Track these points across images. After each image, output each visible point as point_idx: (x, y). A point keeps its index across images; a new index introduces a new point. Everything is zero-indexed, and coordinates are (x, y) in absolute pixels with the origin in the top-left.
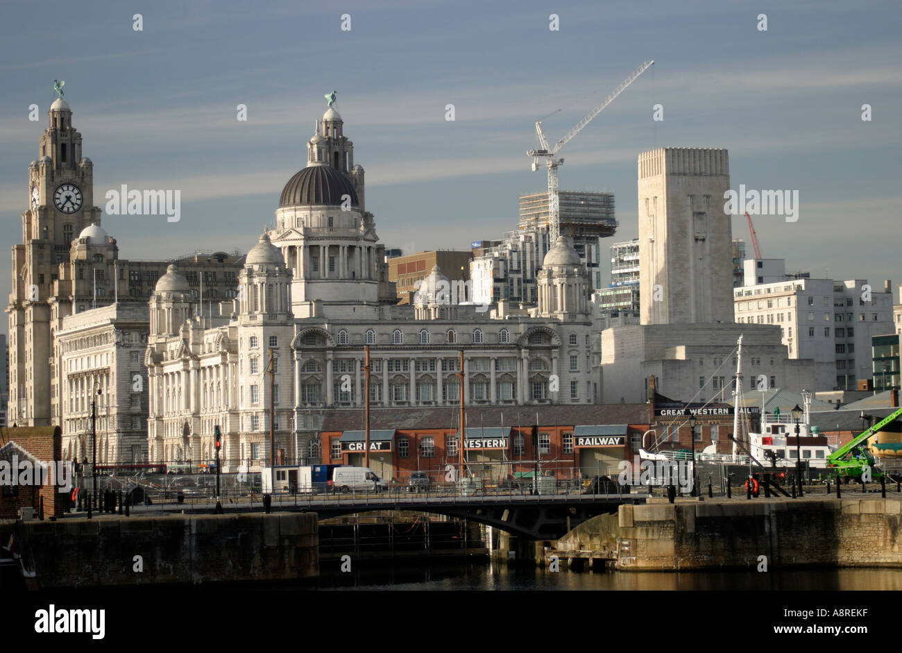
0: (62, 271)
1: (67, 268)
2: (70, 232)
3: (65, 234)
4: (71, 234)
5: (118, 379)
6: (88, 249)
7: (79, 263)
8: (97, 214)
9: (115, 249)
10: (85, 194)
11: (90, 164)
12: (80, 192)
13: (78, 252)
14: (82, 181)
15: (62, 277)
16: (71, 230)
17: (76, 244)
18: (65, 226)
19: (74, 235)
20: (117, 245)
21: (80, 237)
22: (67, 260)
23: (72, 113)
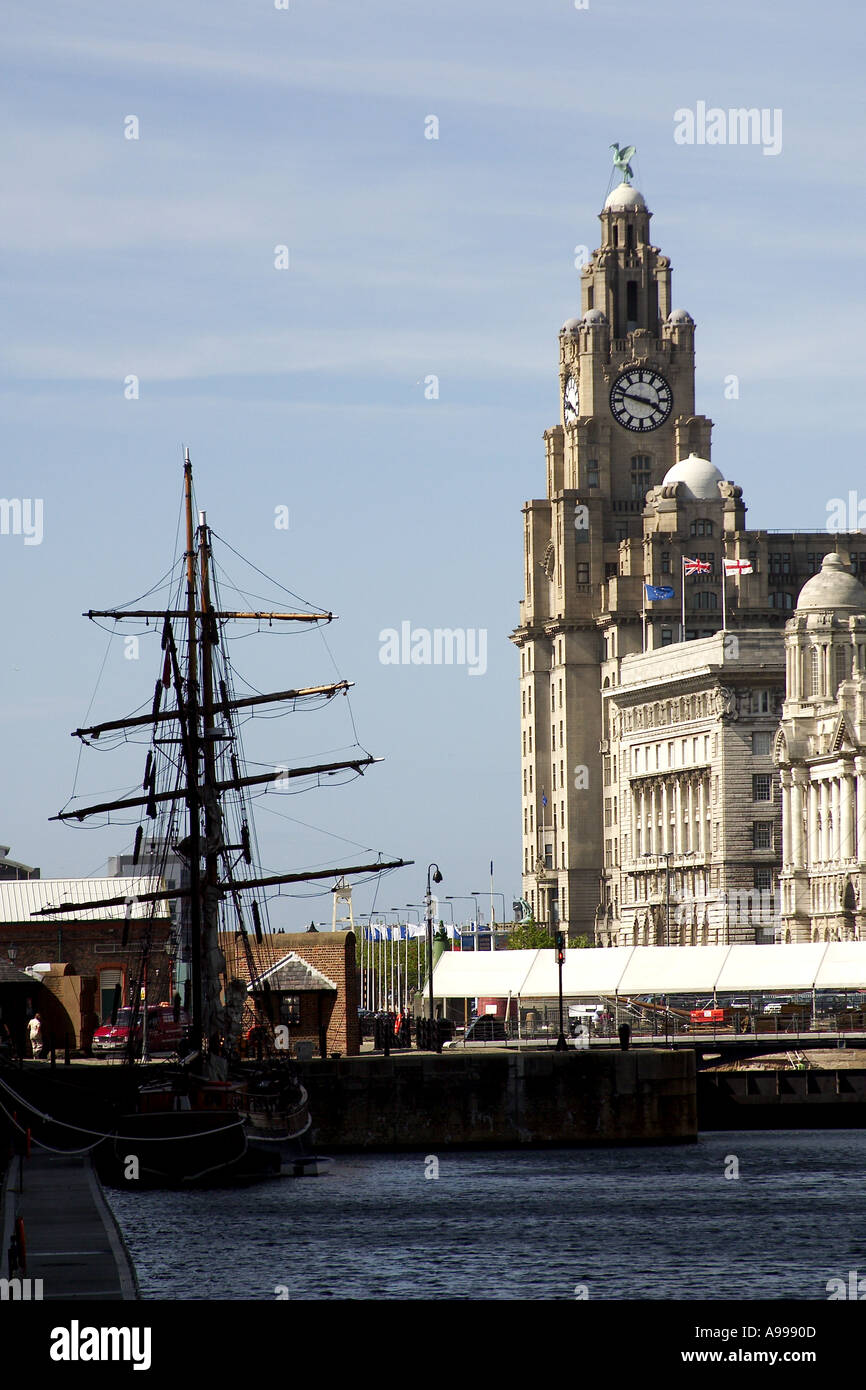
0: (625, 557)
1: (637, 551)
2: (649, 470)
3: (634, 476)
4: (648, 475)
5: (727, 790)
6: (681, 508)
7: (660, 538)
8: (703, 431)
9: (740, 509)
10: (677, 389)
11: (687, 327)
12: (667, 385)
13: (660, 519)
14: (672, 362)
15: (626, 570)
16: (647, 467)
17: (655, 496)
18: (634, 459)
19: (653, 476)
20: (744, 498)
21: (665, 484)
22: (635, 532)
23: (651, 214)
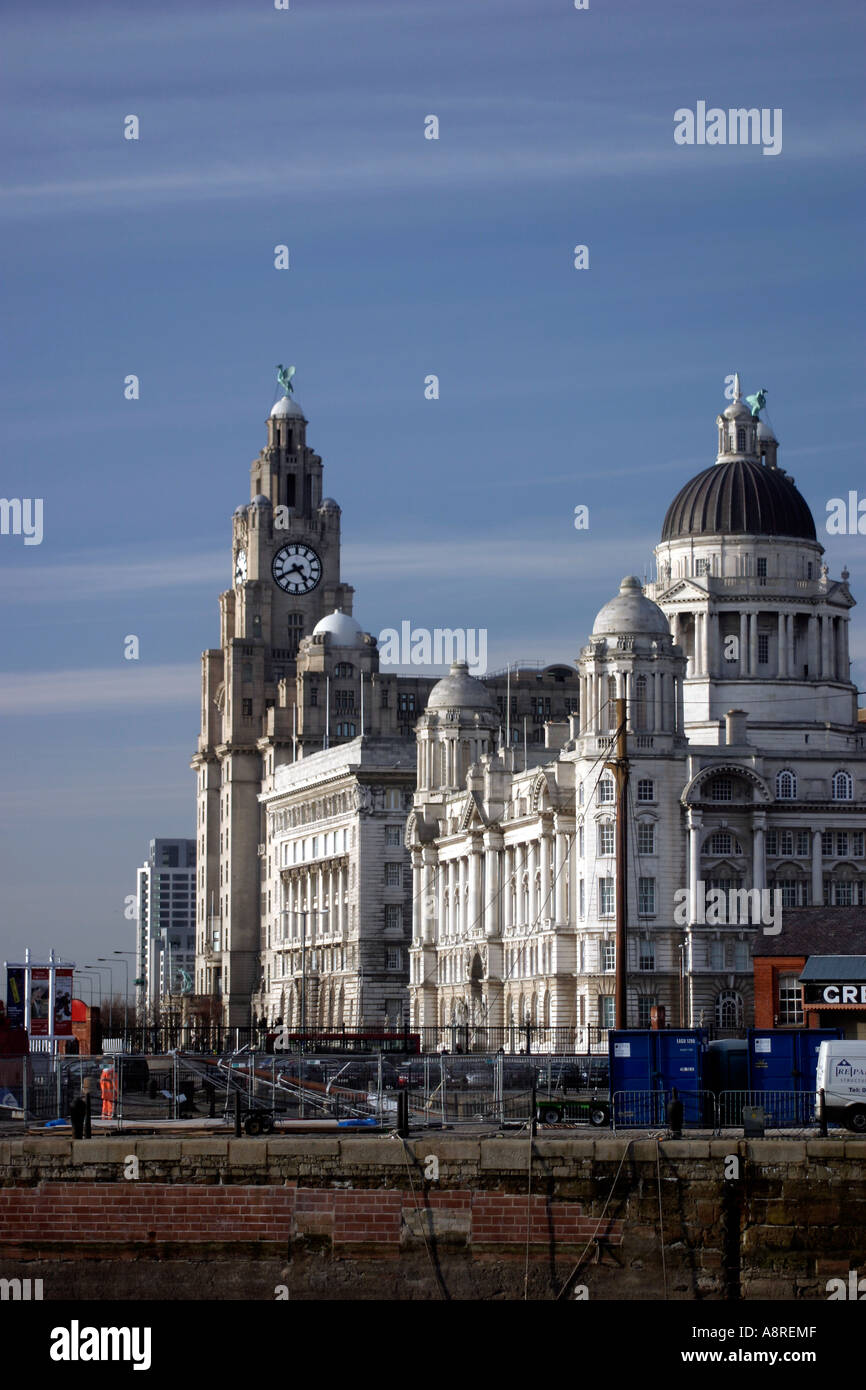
0: (283, 692)
1: (291, 687)
2: (299, 626)
3: (290, 630)
4: (301, 630)
5: (362, 876)
6: (327, 653)
7: (311, 677)
8: (346, 595)
9: (375, 655)
10: (326, 561)
11: (335, 510)
12: (318, 558)
13: (310, 659)
14: (322, 539)
15: (283, 703)
16: (301, 623)
17: (306, 645)
18: (290, 617)
19: (306, 630)
20: (378, 647)
21: (315, 633)
22: (290, 673)
23: (307, 422)
